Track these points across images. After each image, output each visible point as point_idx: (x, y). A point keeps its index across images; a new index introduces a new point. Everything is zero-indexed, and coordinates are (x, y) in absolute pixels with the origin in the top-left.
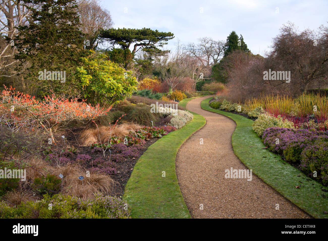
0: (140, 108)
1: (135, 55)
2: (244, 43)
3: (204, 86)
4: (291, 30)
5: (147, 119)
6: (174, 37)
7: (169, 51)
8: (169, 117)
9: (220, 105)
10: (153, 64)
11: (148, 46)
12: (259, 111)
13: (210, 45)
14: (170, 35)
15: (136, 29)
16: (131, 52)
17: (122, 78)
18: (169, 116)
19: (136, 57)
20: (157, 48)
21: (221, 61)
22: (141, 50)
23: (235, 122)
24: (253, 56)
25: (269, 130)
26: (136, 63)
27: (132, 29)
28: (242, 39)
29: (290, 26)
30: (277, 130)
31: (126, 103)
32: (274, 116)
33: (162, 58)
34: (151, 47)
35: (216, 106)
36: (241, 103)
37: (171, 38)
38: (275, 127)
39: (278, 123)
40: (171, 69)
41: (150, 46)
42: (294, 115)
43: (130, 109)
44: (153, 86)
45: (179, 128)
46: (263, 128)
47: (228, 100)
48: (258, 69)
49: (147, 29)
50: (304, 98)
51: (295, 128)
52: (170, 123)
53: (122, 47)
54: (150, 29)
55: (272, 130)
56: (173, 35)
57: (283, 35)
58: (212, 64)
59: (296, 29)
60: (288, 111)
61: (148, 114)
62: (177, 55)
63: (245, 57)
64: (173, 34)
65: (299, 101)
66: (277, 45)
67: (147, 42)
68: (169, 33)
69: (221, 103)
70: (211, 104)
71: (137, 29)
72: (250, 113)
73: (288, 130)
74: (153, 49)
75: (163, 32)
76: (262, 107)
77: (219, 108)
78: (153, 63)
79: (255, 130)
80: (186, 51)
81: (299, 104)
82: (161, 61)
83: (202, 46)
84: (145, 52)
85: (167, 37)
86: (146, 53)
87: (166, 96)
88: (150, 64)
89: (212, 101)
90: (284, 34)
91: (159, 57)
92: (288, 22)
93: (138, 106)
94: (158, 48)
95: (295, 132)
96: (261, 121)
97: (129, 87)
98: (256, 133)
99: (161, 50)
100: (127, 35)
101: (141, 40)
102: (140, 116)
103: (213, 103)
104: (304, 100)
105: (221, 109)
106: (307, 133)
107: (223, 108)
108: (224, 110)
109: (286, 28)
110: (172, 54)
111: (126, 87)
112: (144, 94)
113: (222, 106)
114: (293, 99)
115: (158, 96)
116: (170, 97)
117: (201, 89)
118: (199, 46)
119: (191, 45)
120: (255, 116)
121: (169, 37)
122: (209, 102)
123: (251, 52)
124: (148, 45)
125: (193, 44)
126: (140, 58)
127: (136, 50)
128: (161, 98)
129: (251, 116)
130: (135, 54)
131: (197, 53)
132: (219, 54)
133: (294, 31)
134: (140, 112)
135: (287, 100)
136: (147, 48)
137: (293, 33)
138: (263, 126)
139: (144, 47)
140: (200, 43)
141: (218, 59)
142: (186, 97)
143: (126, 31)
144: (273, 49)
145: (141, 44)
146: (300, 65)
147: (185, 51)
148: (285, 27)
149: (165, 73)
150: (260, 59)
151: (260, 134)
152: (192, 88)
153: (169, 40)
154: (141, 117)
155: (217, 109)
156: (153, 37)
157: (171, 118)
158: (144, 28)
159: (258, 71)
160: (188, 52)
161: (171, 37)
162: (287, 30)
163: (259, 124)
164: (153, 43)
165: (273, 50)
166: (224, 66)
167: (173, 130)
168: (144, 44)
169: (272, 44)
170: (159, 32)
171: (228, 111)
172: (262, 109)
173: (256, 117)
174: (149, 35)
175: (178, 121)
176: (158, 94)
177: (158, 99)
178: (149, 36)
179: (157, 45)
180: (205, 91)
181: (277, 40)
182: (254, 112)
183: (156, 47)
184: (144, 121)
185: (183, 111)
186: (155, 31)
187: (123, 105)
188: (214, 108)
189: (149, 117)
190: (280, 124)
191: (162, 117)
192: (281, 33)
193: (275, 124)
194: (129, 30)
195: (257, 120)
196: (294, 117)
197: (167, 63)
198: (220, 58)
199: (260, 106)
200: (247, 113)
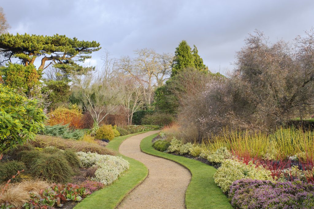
0: (49, 155)
1: (43, 74)
2: (199, 57)
3: (145, 118)
4: (260, 41)
5: (59, 173)
6: (101, 48)
7: (94, 68)
8: (93, 168)
9: (168, 145)
10: (71, 87)
11: (63, 61)
12: (223, 154)
13: (152, 60)
14: (94, 44)
15: (44, 36)
16: (37, 69)
17: (21, 111)
18: (94, 166)
19: (44, 76)
20: (75, 64)
21: (167, 83)
22: (53, 67)
23: (189, 171)
24: (212, 75)
25: (238, 183)
26: (45, 85)
27: (38, 35)
28: (195, 52)
29: (258, 36)
30: (249, 183)
31: (27, 148)
32: (244, 163)
33: (82, 77)
34: (67, 62)
35: (162, 147)
36: (196, 142)
37: (97, 50)
38: (246, 179)
39: (249, 173)
40: (96, 94)
41: (65, 61)
42: (270, 159)
43: (33, 157)
44: (70, 119)
45: (108, 184)
46: (229, 181)
47: (178, 138)
48: (219, 94)
49: (61, 36)
50: (282, 134)
51: (274, 178)
52: (94, 176)
53: (23, 61)
54: (64, 36)
55: (242, 184)
56: (99, 45)
57: (249, 48)
58: (154, 86)
59: (267, 40)
60: (262, 153)
61: (61, 165)
62: (105, 74)
63: (200, 77)
64: (98, 43)
65: (276, 138)
66: (241, 60)
67: (61, 54)
68: (93, 42)
69: (169, 143)
70: (154, 144)
71: (46, 36)
72: (210, 157)
73: (264, 182)
74: (70, 64)
75: (84, 41)
76: (226, 148)
77: (166, 150)
78: (70, 85)
79: (218, 183)
80: (118, 68)
81: (276, 142)
82: (82, 82)
83: (140, 61)
84: (58, 69)
85: (90, 48)
86: (59, 71)
87: (89, 133)
88: (66, 87)
89: (157, 140)
90: (251, 47)
91: (78, 77)
92: (255, 31)
93: (46, 152)
94: (77, 64)
95: (274, 186)
96: (226, 169)
97: (32, 123)
98: (220, 187)
99: (81, 67)
100: (31, 44)
101: (52, 51)
102: (49, 168)
103: (157, 143)
104: (282, 137)
105: (169, 151)
106: (291, 187)
107: (173, 150)
108: (174, 153)
109: (253, 38)
110: (97, 72)
111: (26, 124)
112: (57, 132)
113: (170, 147)
114: (268, 135)
115: (77, 135)
116: (96, 135)
117: (141, 122)
118: (136, 61)
119: (125, 59)
120: (217, 160)
121: (93, 48)
122: (153, 141)
123: (209, 69)
124: (62, 59)
125: (128, 59)
126: (50, 77)
127: (45, 67)
128: (82, 138)
129: (211, 161)
130: (43, 72)
131: (133, 70)
132: (164, 72)
133: (264, 42)
134: (49, 162)
135: (260, 137)
136: (61, 63)
137: (263, 45)
138: (230, 178)
139: (56, 61)
140: (138, 56)
141: (163, 79)
142: (119, 134)
143: (28, 38)
144: (238, 66)
145: (52, 58)
146: (275, 88)
147: (116, 67)
148: (251, 37)
149: (88, 100)
150: (221, 80)
151: (225, 189)
152: (127, 121)
153: (93, 52)
154: (51, 169)
155: (163, 151)
156: (70, 47)
157: (96, 170)
158: (56, 35)
159: (219, 97)
160: (121, 70)
161: (96, 48)
162: (255, 41)
163: (223, 175)
164: (69, 57)
165: (237, 68)
166: (172, 89)
167: (99, 188)
168: (57, 58)
169: (237, 60)
170: (78, 41)
171: (179, 155)
172: (226, 151)
173: (218, 163)
174: (63, 44)
175: (107, 173)
176: (77, 131)
177: (77, 139)
178: (64, 46)
179: (75, 59)
180: (147, 125)
181: (243, 54)
182: (215, 155)
183: (75, 62)
184: (54, 176)
185: (114, 157)
186: (72, 39)
187: (22, 151)
188: (159, 150)
189: (63, 169)
190: (253, 174)
191: (82, 166)
192: (247, 46)
193: (245, 174)
194: (33, 37)
195: (220, 169)
196: (270, 161)
197: (91, 84)
198: (166, 78)
199: (224, 146)
200: (206, 157)
